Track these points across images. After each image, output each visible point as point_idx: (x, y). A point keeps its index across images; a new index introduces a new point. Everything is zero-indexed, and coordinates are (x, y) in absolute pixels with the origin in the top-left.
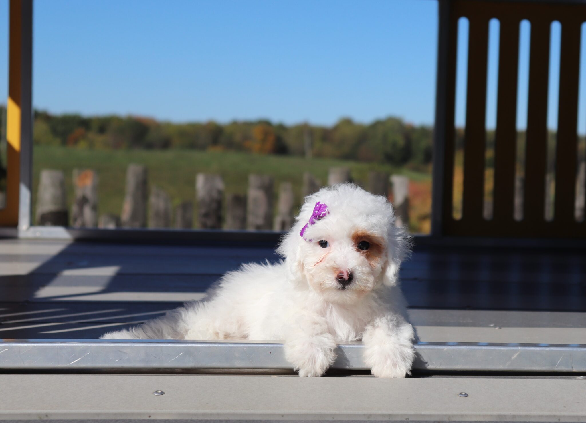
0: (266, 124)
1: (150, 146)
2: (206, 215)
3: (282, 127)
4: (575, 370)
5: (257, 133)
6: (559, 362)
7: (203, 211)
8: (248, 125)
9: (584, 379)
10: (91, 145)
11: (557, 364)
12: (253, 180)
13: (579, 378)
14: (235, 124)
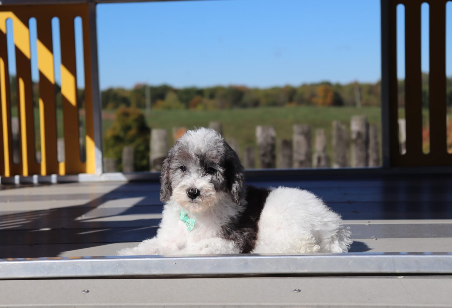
0: (327, 85)
1: (245, 106)
2: (264, 155)
3: (338, 86)
4: (398, 271)
5: (320, 92)
6: (384, 265)
7: (262, 152)
8: (314, 86)
9: (403, 278)
10: (205, 108)
11: (383, 267)
12: (296, 128)
13: (400, 277)
14: (304, 86)
